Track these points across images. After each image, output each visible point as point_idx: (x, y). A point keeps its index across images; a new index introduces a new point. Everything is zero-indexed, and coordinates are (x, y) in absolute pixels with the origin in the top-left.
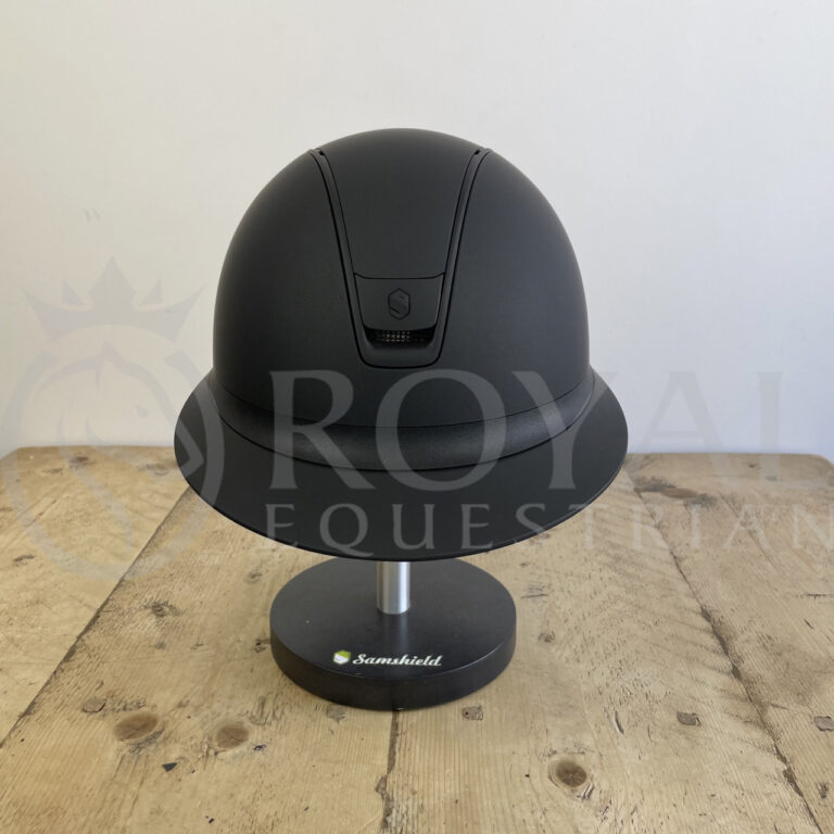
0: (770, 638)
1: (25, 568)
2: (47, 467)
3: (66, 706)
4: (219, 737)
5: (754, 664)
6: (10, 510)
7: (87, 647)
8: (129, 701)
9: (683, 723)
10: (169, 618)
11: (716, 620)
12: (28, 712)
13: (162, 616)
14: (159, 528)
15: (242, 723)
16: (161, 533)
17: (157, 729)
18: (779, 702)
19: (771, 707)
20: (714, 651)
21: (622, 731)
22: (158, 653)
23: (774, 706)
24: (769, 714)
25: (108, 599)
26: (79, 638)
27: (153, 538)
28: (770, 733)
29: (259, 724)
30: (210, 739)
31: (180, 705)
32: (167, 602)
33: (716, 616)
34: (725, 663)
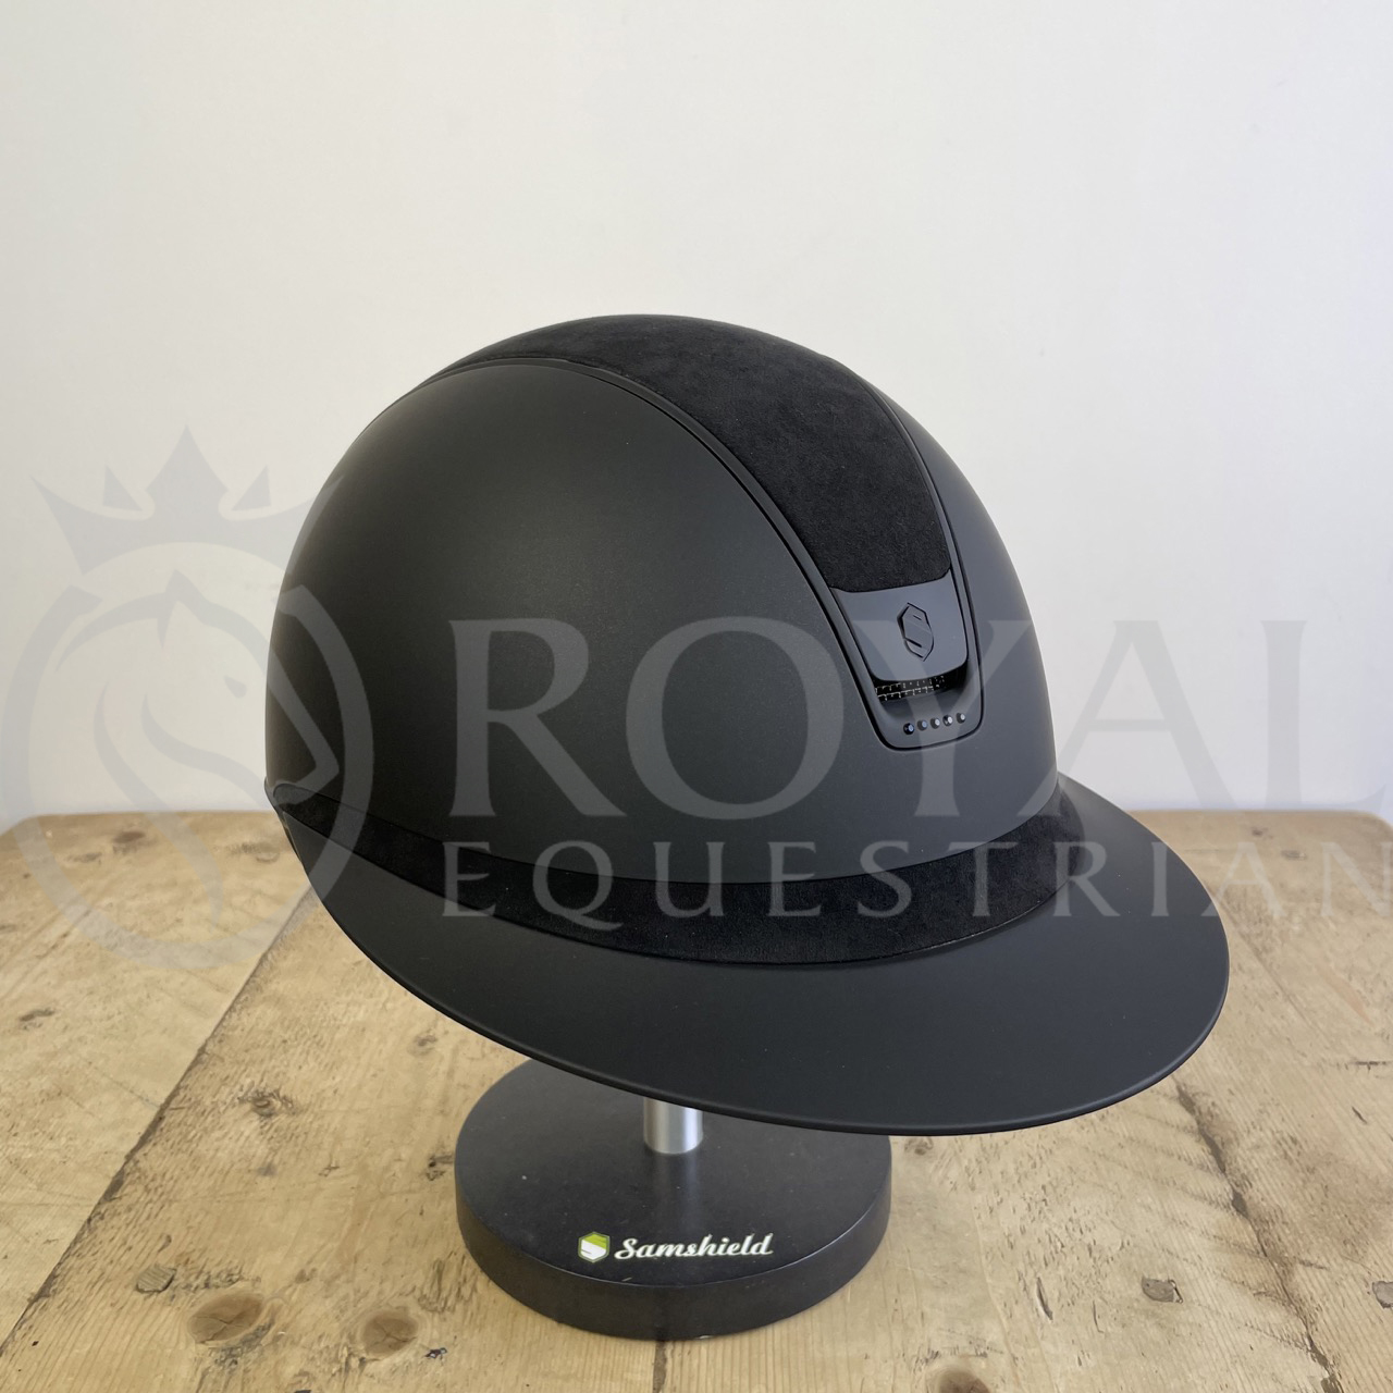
0: (1295, 1141)
1: (38, 1033)
2: (76, 851)
3: (108, 1281)
4: (366, 1334)
5: (1270, 1187)
6: (14, 928)
7: (144, 1174)
8: (214, 1272)
9: (1152, 1298)
10: (281, 1120)
11: (1204, 1110)
12: (43, 1293)
13: (269, 1115)
14: (264, 956)
15: (405, 1309)
16: (266, 966)
17: (262, 1320)
18: (1312, 1258)
19: (1300, 1267)
20: (1201, 1167)
21: (1048, 1313)
22: (264, 1183)
23: (1302, 1263)
24: (1297, 1278)
25: (178, 1088)
26: (129, 1157)
27: (253, 975)
28: (1299, 1313)
29: (434, 1311)
30: (351, 1338)
31: (302, 1277)
32: (277, 1091)
33: (1203, 1103)
34: (1220, 1188)
